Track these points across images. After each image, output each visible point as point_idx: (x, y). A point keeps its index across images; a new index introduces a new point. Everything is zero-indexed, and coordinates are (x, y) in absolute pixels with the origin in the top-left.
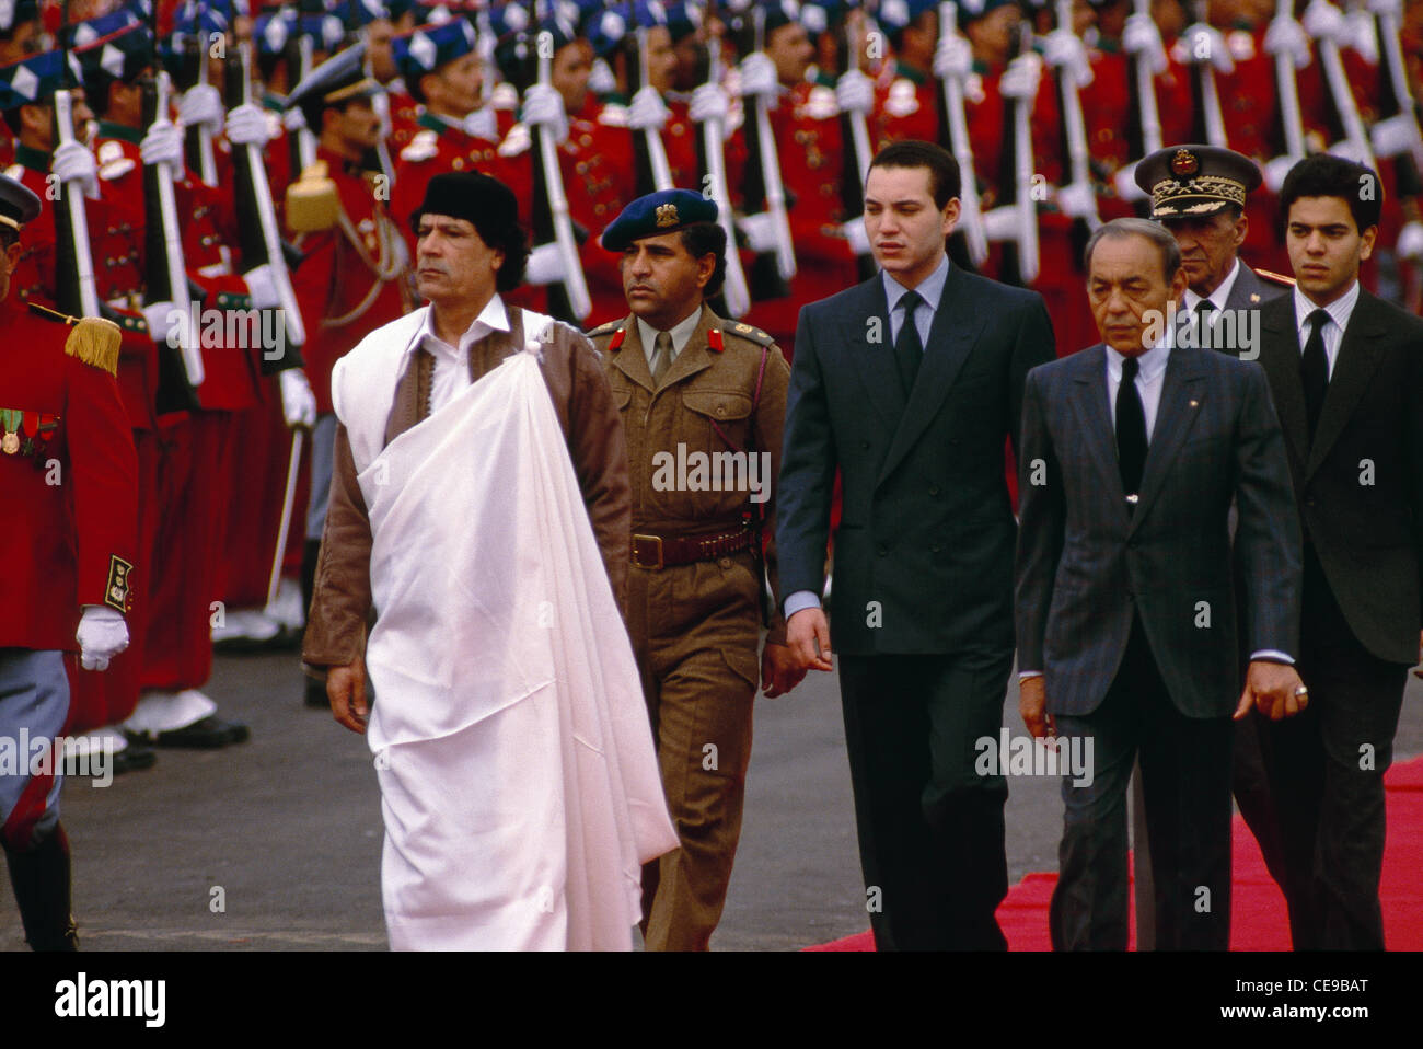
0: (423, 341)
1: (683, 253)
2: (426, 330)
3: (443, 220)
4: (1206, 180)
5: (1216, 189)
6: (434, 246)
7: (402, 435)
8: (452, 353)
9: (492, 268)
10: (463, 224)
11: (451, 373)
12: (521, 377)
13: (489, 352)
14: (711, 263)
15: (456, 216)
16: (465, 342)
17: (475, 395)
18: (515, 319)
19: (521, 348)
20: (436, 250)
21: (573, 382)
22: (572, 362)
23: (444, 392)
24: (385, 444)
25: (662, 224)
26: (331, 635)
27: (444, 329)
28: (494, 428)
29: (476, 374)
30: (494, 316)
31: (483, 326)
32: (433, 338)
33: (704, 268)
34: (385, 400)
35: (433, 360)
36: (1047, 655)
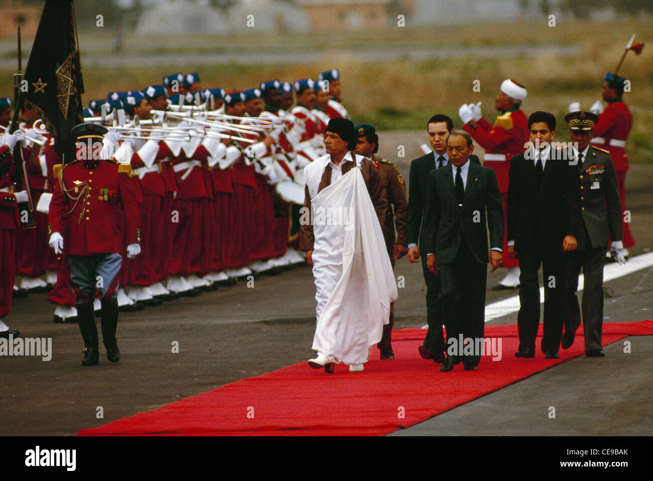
0: (329, 164)
1: (367, 142)
2: (329, 161)
3: (331, 133)
4: (587, 121)
5: (590, 124)
6: (328, 140)
7: (323, 190)
8: (337, 167)
9: (345, 145)
10: (336, 134)
11: (337, 172)
12: (356, 173)
13: (347, 167)
14: (374, 145)
15: (334, 132)
16: (341, 164)
17: (343, 179)
18: (354, 157)
19: (356, 166)
20: (329, 142)
21: (370, 175)
22: (370, 169)
23: (334, 179)
24: (318, 192)
25: (360, 134)
26: (308, 242)
27: (335, 161)
28: (347, 189)
29: (344, 173)
30: (348, 157)
31: (345, 160)
32: (332, 163)
33: (372, 146)
34: (319, 180)
35: (331, 169)
36: (437, 248)
